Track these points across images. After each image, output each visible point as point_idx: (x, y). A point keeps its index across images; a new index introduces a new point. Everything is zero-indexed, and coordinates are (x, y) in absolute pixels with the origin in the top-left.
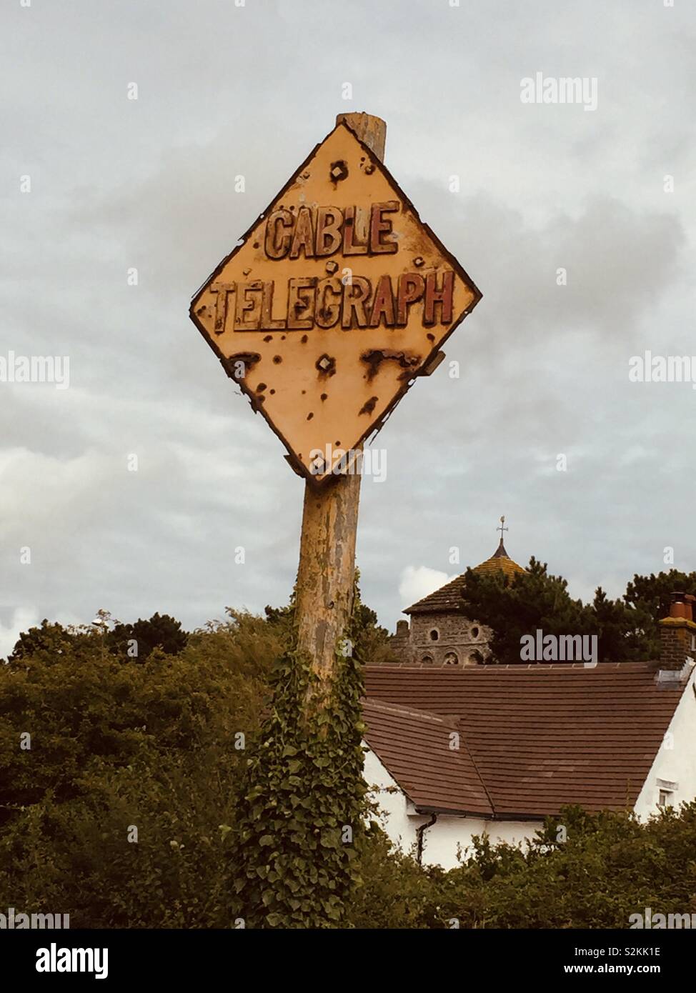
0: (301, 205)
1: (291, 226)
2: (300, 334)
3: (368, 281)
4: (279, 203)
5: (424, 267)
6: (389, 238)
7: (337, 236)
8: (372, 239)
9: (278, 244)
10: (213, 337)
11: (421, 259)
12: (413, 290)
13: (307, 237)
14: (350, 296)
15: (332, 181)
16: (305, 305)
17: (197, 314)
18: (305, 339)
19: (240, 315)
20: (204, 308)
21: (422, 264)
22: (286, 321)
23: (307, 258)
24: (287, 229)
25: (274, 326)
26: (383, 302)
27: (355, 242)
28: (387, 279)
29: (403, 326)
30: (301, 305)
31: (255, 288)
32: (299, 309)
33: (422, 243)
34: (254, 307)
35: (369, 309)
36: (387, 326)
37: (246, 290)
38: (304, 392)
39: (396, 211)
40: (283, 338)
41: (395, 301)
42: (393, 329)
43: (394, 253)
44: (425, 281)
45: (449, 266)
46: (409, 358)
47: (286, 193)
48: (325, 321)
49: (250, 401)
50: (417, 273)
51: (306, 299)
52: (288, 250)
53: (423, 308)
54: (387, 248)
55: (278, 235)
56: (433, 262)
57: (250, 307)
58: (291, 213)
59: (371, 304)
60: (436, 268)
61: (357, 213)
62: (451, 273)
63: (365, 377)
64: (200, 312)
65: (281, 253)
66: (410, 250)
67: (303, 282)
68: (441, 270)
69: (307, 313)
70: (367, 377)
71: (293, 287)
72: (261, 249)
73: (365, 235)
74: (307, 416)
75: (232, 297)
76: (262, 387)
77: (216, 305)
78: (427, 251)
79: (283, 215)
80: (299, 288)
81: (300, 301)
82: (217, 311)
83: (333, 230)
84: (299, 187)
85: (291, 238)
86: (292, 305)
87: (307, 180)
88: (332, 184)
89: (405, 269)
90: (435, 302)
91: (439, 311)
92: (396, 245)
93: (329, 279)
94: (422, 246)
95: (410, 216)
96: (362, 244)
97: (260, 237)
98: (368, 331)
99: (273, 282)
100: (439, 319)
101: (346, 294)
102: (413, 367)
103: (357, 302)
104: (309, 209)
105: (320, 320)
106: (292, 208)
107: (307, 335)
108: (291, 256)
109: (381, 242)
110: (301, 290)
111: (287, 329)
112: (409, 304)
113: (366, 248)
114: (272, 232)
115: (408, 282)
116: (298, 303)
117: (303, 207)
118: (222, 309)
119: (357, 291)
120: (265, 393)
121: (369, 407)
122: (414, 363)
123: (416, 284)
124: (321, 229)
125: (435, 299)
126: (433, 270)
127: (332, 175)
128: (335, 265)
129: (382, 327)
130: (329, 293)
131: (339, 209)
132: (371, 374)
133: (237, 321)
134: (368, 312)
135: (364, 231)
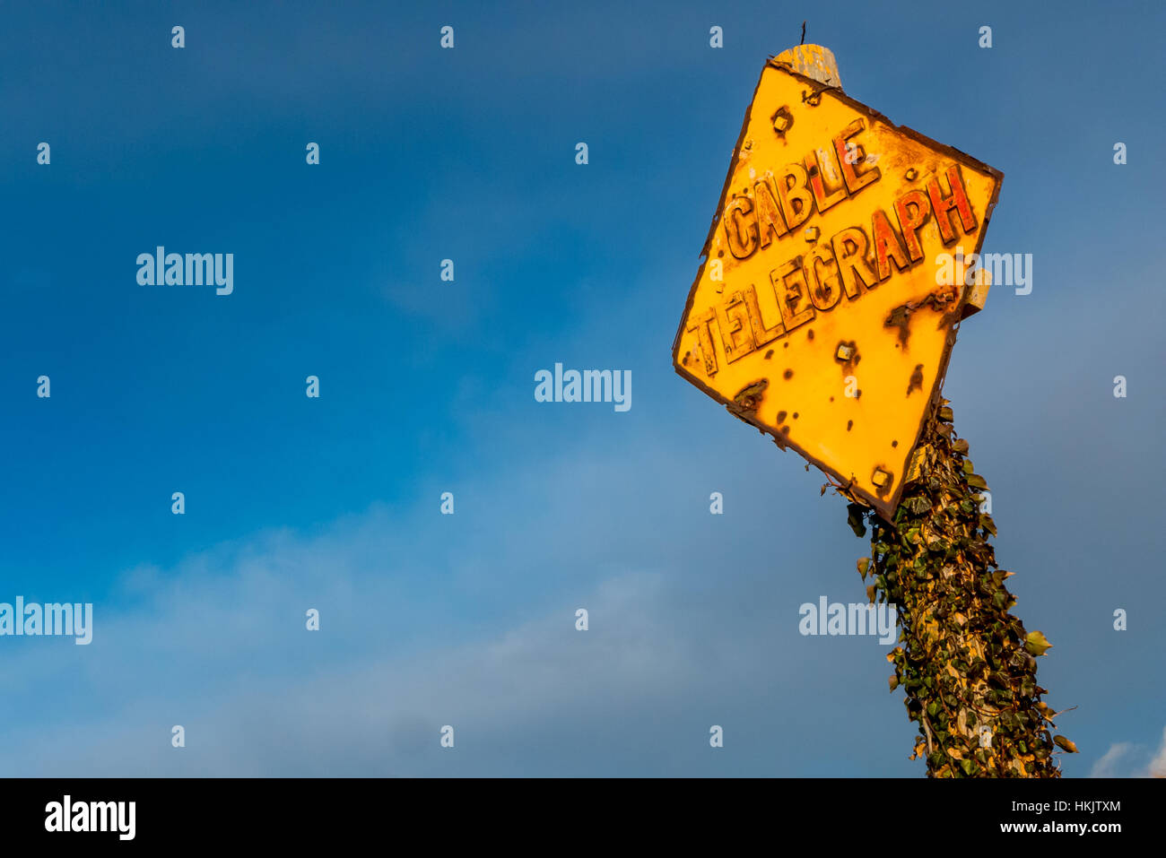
0: (754, 183)
1: (750, 211)
2: (805, 330)
3: (860, 229)
4: (730, 193)
5: (919, 178)
6: (867, 165)
7: (805, 196)
8: (846, 177)
9: (744, 240)
10: (708, 382)
11: (912, 170)
12: (917, 212)
13: (772, 215)
14: (844, 257)
15: (779, 137)
16: (797, 294)
17: (683, 365)
18: (811, 335)
19: (729, 341)
20: (688, 354)
21: (916, 175)
22: (783, 324)
23: (780, 237)
24: (748, 216)
25: (770, 336)
26: (886, 244)
27: (829, 192)
28: (880, 216)
29: (920, 260)
30: (792, 297)
31: (734, 303)
32: (792, 302)
33: (906, 151)
34: (741, 326)
35: (873, 262)
36: (901, 270)
37: (727, 310)
38: (832, 399)
39: (862, 130)
40: (786, 345)
41: (900, 236)
42: (910, 270)
43: (877, 180)
44: (927, 194)
45: (948, 161)
46: (942, 296)
47: (734, 178)
48: (826, 300)
49: (774, 439)
50: (913, 189)
51: (797, 286)
52: (756, 239)
53: (937, 227)
54: (867, 178)
55: (740, 230)
56: (928, 167)
57: (737, 328)
58: (746, 198)
59: (872, 255)
60: (934, 171)
61: (819, 156)
62: (955, 167)
63: (897, 346)
64: (685, 361)
65: (750, 248)
66: (896, 166)
67: (785, 269)
68: (942, 170)
69: (804, 302)
70: (900, 344)
71: (777, 280)
72: (728, 255)
73: (837, 178)
74: (847, 426)
75: (714, 326)
76: (782, 416)
77: (700, 345)
78: (916, 157)
79: (738, 203)
80: (784, 277)
81: (790, 292)
82: (703, 350)
83: (799, 191)
84: (745, 163)
85: (756, 226)
86: (782, 302)
87: (751, 151)
88: (780, 140)
89: (898, 192)
90: (949, 211)
91: (957, 220)
92: (876, 169)
93: (814, 249)
94: (909, 155)
95: (881, 127)
96: (838, 189)
97: (722, 242)
98: (882, 288)
99: (753, 286)
100: (960, 230)
101: (839, 256)
102: (952, 305)
103: (856, 260)
104: (765, 182)
105: (821, 303)
106: (746, 191)
107: (814, 329)
108: (762, 245)
109: (858, 175)
110: (787, 278)
111: (788, 332)
112: (918, 230)
113: (843, 191)
114: (732, 229)
115: (906, 205)
116: (788, 296)
117: (757, 183)
118: (707, 345)
119: (851, 247)
120: (788, 421)
121: (916, 380)
122: (949, 300)
123: (916, 202)
124: (784, 196)
125: (947, 209)
126: (931, 175)
127: (777, 130)
128: (814, 230)
129: (895, 274)
130: (819, 266)
131: (797, 164)
132: (904, 337)
133: (728, 349)
134: (871, 266)
135: (835, 174)
